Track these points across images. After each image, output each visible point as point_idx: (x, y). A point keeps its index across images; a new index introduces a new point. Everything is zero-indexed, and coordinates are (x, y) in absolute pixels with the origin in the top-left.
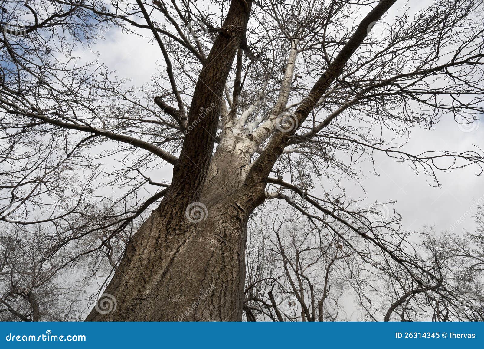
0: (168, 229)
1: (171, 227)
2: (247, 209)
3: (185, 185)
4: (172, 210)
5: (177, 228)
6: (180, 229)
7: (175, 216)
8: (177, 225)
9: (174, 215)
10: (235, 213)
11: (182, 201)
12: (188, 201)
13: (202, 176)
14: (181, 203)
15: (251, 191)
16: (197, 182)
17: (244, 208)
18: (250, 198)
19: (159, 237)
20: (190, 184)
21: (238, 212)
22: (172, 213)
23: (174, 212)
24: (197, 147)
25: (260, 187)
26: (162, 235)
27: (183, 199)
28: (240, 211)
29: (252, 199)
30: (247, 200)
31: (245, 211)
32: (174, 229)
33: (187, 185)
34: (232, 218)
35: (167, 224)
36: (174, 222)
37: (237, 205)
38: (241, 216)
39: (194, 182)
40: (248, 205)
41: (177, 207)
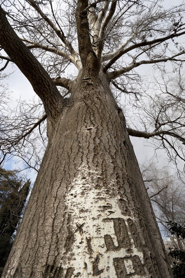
0: (53, 117)
1: (53, 115)
2: (92, 75)
3: (43, 93)
4: (49, 109)
5: (56, 113)
6: (58, 112)
7: (52, 109)
8: (55, 112)
9: (50, 110)
10: (86, 84)
11: (49, 101)
12: (52, 98)
13: (46, 81)
14: (49, 102)
15: (87, 65)
16: (46, 86)
17: (90, 77)
18: (88, 69)
19: (52, 123)
20: (44, 90)
21: (87, 82)
22: (49, 110)
23: (50, 108)
24: (28, 70)
25: (89, 57)
26: (53, 121)
27: (48, 100)
28: (88, 80)
29: (90, 68)
30: (88, 71)
31: (91, 77)
32: (56, 115)
33: (44, 92)
34: (86, 87)
35: (51, 116)
36: (53, 112)
37: (84, 79)
38: (90, 82)
39: (45, 87)
40: (90, 73)
41: (49, 105)
